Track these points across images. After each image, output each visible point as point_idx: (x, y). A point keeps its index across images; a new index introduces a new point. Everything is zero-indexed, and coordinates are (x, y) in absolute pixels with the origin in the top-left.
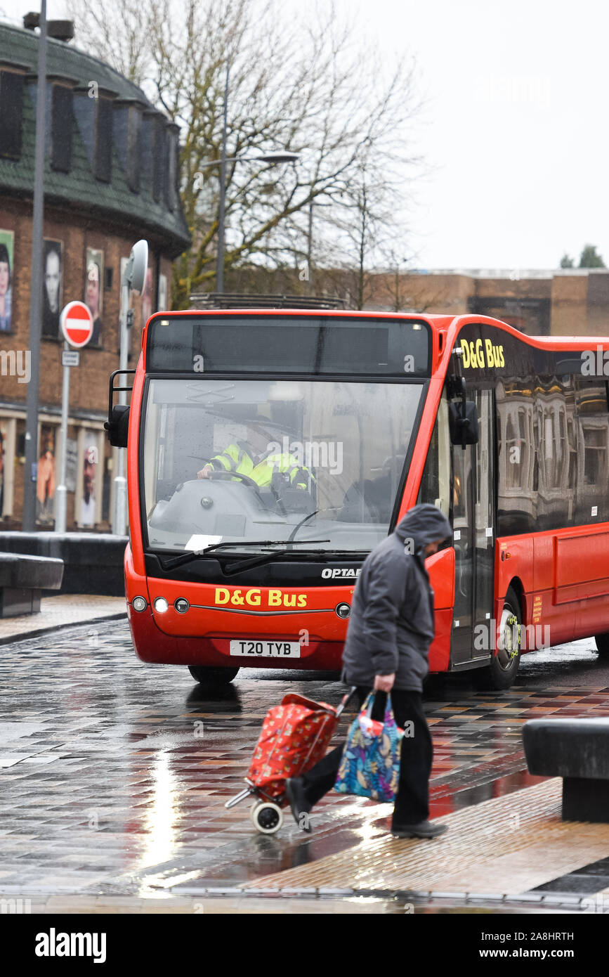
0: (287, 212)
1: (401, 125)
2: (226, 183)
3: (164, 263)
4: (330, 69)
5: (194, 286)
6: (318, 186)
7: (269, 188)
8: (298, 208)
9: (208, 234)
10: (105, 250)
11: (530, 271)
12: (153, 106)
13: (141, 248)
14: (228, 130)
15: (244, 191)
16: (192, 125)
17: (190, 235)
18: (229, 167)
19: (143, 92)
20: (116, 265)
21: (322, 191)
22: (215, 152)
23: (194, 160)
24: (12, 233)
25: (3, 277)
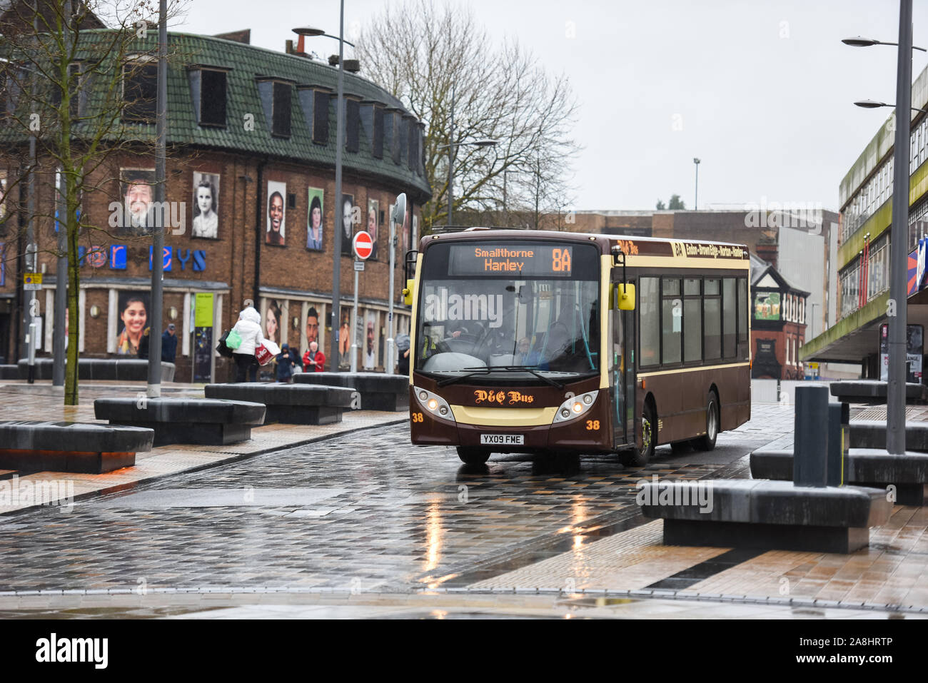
0: (490, 176)
1: (559, 122)
2: (453, 158)
3: (416, 208)
4: (516, 88)
5: (434, 222)
6: (509, 160)
7: (480, 161)
8: (496, 174)
9: (442, 190)
10: (380, 200)
12: (408, 112)
13: (402, 198)
14: (454, 126)
15: (464, 163)
16: (431, 124)
17: (431, 191)
18: (455, 149)
19: (402, 103)
20: (386, 209)
21: (512, 163)
22: (446, 140)
23: (433, 145)
24: (323, 190)
25: (317, 217)
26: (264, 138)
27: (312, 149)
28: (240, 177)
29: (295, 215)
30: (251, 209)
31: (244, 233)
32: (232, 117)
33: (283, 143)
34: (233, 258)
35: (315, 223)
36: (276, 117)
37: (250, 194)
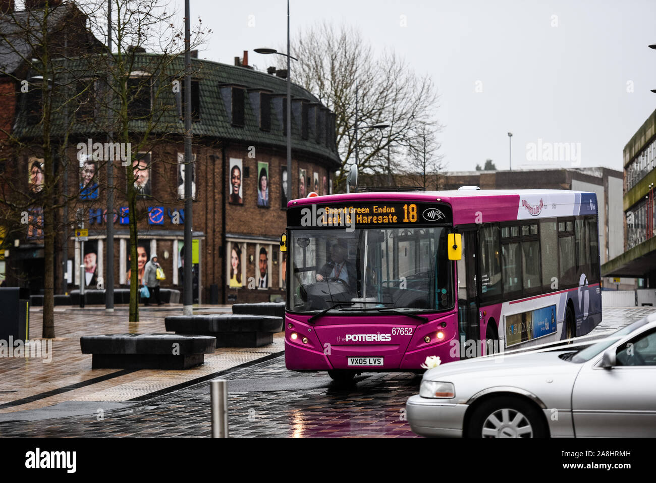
0: (378, 149)
1: (426, 109)
3: (331, 174)
4: (394, 85)
6: (392, 138)
7: (370, 139)
8: (383, 148)
11: (469, 172)
21: (393, 140)
24: (267, 163)
25: (264, 183)
26: (227, 128)
27: (260, 134)
28: (210, 156)
29: (249, 182)
30: (218, 179)
31: (214, 196)
32: (203, 113)
33: (240, 131)
34: (207, 213)
35: (263, 187)
36: (234, 113)
37: (218, 168)
